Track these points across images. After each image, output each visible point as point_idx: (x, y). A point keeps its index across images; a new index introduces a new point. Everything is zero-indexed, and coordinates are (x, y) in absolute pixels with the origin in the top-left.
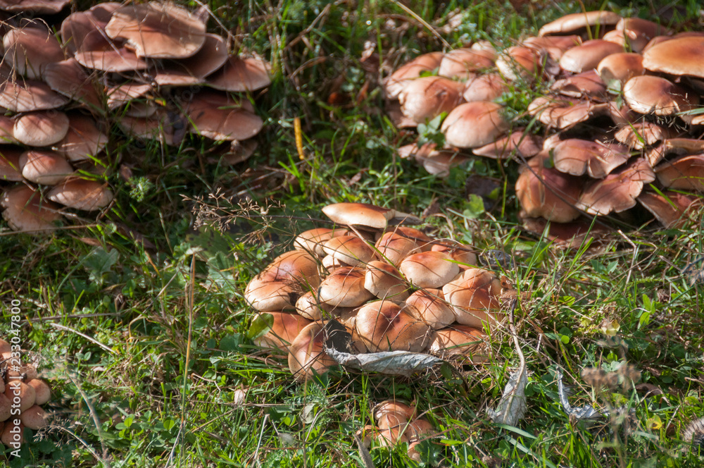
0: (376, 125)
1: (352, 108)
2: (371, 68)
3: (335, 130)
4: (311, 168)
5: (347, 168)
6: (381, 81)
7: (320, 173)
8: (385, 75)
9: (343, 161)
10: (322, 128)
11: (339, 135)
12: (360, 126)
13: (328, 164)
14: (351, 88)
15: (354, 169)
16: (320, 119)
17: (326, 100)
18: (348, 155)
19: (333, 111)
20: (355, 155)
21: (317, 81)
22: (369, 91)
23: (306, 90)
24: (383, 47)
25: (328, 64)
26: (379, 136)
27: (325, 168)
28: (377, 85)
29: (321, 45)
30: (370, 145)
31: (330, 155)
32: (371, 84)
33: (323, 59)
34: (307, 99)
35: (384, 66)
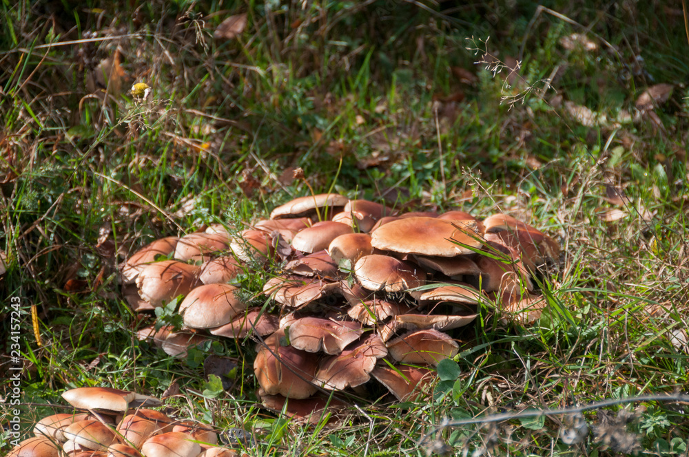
0: (113, 309)
1: (89, 294)
2: (106, 253)
3: (73, 316)
4: (49, 355)
5: (85, 353)
6: (117, 267)
7: (59, 358)
8: (121, 260)
9: (81, 346)
10: (59, 314)
11: (77, 320)
12: (97, 311)
13: (66, 349)
14: (87, 274)
15: (93, 353)
16: (57, 306)
17: (62, 287)
18: (86, 340)
19: (70, 297)
20: (93, 340)
21: (52, 269)
22: (105, 276)
23: (42, 278)
24: (117, 232)
25: (63, 251)
26: (117, 321)
27: (64, 354)
28: (112, 270)
29: (55, 233)
30: (108, 329)
31: (68, 341)
32: (106, 269)
33: (58, 246)
34: (43, 286)
35: (119, 252)
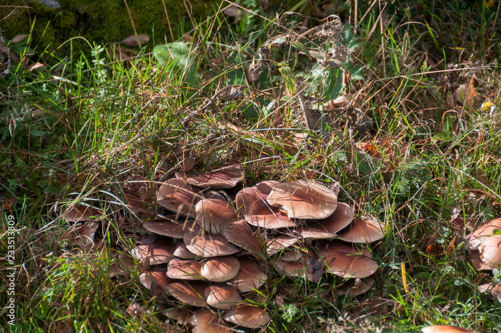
0: (461, 268)
1: (444, 256)
2: (458, 227)
3: (431, 272)
4: (413, 299)
5: (440, 300)
6: (465, 237)
7: (420, 303)
8: (468, 232)
9: (437, 294)
10: (422, 270)
11: (434, 276)
12: (449, 269)
13: (426, 296)
14: (442, 241)
15: (445, 300)
16: (420, 264)
17: (424, 250)
18: (440, 290)
19: (429, 257)
20: (446, 290)
21: (417, 237)
22: (456, 244)
23: (410, 243)
24: (466, 212)
25: (425, 224)
26: (463, 278)
27: (424, 300)
28: (462, 239)
29: (421, 211)
30: (457, 283)
31: (428, 290)
32: (457, 238)
33: (422, 220)
34: (410, 249)
35: (467, 226)
